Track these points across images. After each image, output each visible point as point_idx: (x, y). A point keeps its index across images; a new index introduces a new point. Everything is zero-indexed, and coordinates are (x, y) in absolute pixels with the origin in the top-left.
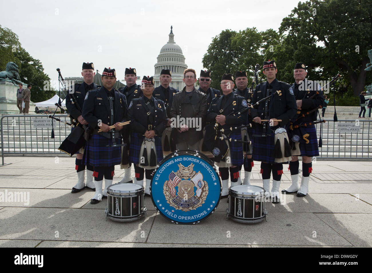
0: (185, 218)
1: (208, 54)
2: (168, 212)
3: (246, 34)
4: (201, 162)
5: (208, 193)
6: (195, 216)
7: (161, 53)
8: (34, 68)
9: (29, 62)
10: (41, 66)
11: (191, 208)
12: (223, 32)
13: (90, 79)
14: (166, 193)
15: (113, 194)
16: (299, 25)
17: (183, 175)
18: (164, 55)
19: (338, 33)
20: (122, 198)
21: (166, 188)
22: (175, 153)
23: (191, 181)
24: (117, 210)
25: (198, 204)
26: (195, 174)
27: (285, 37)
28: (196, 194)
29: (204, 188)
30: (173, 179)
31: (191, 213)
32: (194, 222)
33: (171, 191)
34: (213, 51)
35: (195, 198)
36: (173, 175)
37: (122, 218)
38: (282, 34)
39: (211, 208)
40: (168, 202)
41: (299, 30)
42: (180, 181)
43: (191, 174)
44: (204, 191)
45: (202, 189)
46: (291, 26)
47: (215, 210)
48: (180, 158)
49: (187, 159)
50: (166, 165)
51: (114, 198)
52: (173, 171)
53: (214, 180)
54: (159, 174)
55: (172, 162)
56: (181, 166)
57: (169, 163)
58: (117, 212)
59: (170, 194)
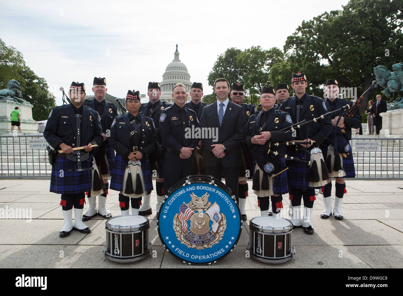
0: (199, 257)
1: (213, 72)
2: (179, 250)
3: (251, 52)
4: (217, 191)
5: (226, 227)
6: (211, 255)
7: (166, 71)
8: (39, 87)
9: (34, 80)
10: (46, 84)
11: (206, 246)
12: (228, 50)
13: (101, 95)
14: (176, 228)
15: (111, 229)
16: (303, 44)
17: (196, 207)
18: (170, 73)
19: (341, 51)
20: (122, 235)
21: (176, 222)
22: (187, 181)
23: (206, 214)
24: (117, 249)
25: (215, 241)
26: (211, 205)
27: (289, 55)
28: (211, 229)
29: (222, 222)
30: (184, 212)
31: (206, 252)
32: (210, 262)
33: (182, 225)
34: (218, 68)
35: (211, 233)
36: (185, 207)
37: (122, 259)
38: (286, 52)
39: (229, 245)
40: (179, 239)
41: (304, 48)
42: (193, 214)
43: (205, 205)
44: (221, 225)
45: (219, 223)
46: (295, 45)
47: (234, 247)
48: (193, 187)
49: (201, 188)
50: (176, 196)
51: (113, 235)
52: (184, 203)
53: (233, 212)
54: (168, 205)
55: (183, 192)
56: (194, 196)
57: (179, 192)
58: (117, 251)
59: (182, 230)
